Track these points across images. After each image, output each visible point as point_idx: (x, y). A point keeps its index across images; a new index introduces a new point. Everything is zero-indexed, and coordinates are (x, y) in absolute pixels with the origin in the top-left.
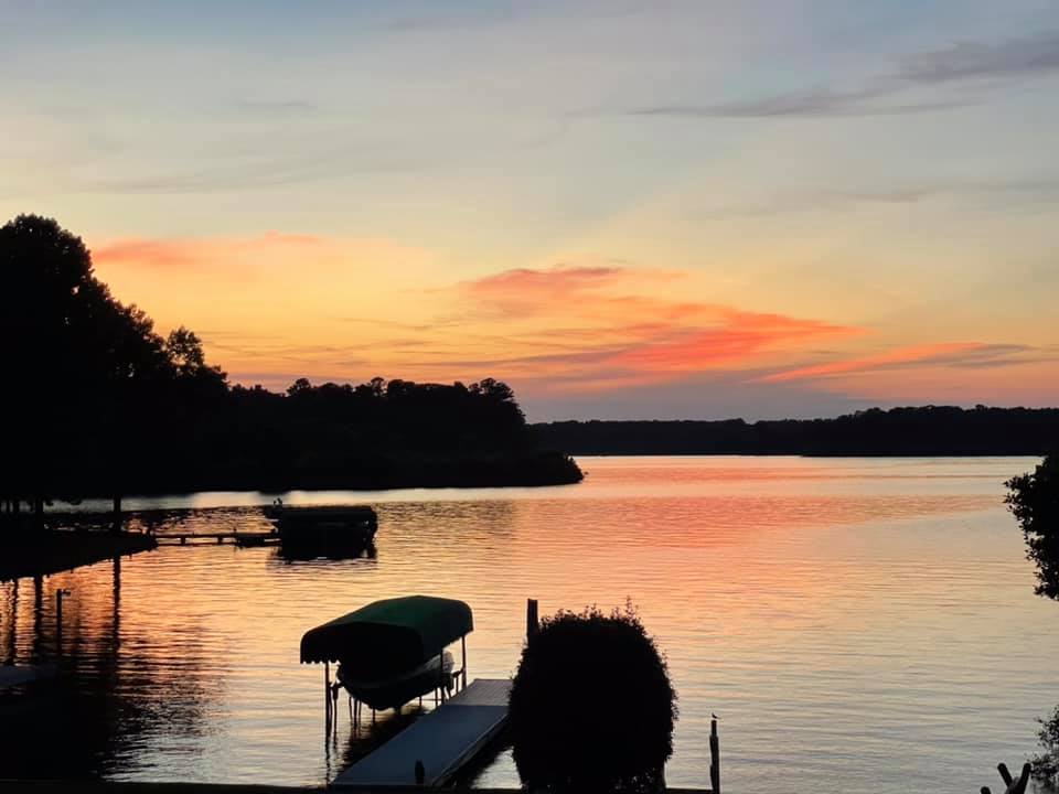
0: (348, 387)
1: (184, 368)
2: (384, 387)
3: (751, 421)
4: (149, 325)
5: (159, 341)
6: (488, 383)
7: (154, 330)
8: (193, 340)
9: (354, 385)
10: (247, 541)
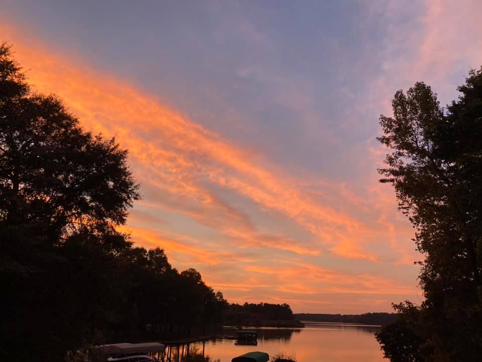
1: (219, 300)
2: (263, 305)
7: (214, 292)
8: (221, 294)
9: (257, 304)
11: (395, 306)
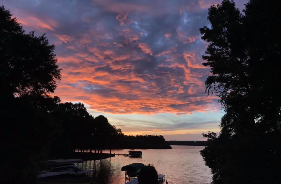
0: (143, 136)
1: (119, 133)
2: (148, 136)
3: (195, 141)
4: (115, 128)
5: (116, 130)
6: (160, 135)
7: (116, 129)
8: (120, 130)
10: (127, 155)
11: (205, 136)
